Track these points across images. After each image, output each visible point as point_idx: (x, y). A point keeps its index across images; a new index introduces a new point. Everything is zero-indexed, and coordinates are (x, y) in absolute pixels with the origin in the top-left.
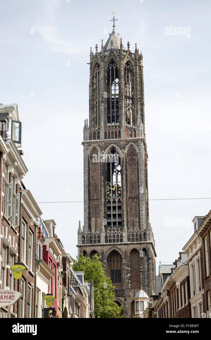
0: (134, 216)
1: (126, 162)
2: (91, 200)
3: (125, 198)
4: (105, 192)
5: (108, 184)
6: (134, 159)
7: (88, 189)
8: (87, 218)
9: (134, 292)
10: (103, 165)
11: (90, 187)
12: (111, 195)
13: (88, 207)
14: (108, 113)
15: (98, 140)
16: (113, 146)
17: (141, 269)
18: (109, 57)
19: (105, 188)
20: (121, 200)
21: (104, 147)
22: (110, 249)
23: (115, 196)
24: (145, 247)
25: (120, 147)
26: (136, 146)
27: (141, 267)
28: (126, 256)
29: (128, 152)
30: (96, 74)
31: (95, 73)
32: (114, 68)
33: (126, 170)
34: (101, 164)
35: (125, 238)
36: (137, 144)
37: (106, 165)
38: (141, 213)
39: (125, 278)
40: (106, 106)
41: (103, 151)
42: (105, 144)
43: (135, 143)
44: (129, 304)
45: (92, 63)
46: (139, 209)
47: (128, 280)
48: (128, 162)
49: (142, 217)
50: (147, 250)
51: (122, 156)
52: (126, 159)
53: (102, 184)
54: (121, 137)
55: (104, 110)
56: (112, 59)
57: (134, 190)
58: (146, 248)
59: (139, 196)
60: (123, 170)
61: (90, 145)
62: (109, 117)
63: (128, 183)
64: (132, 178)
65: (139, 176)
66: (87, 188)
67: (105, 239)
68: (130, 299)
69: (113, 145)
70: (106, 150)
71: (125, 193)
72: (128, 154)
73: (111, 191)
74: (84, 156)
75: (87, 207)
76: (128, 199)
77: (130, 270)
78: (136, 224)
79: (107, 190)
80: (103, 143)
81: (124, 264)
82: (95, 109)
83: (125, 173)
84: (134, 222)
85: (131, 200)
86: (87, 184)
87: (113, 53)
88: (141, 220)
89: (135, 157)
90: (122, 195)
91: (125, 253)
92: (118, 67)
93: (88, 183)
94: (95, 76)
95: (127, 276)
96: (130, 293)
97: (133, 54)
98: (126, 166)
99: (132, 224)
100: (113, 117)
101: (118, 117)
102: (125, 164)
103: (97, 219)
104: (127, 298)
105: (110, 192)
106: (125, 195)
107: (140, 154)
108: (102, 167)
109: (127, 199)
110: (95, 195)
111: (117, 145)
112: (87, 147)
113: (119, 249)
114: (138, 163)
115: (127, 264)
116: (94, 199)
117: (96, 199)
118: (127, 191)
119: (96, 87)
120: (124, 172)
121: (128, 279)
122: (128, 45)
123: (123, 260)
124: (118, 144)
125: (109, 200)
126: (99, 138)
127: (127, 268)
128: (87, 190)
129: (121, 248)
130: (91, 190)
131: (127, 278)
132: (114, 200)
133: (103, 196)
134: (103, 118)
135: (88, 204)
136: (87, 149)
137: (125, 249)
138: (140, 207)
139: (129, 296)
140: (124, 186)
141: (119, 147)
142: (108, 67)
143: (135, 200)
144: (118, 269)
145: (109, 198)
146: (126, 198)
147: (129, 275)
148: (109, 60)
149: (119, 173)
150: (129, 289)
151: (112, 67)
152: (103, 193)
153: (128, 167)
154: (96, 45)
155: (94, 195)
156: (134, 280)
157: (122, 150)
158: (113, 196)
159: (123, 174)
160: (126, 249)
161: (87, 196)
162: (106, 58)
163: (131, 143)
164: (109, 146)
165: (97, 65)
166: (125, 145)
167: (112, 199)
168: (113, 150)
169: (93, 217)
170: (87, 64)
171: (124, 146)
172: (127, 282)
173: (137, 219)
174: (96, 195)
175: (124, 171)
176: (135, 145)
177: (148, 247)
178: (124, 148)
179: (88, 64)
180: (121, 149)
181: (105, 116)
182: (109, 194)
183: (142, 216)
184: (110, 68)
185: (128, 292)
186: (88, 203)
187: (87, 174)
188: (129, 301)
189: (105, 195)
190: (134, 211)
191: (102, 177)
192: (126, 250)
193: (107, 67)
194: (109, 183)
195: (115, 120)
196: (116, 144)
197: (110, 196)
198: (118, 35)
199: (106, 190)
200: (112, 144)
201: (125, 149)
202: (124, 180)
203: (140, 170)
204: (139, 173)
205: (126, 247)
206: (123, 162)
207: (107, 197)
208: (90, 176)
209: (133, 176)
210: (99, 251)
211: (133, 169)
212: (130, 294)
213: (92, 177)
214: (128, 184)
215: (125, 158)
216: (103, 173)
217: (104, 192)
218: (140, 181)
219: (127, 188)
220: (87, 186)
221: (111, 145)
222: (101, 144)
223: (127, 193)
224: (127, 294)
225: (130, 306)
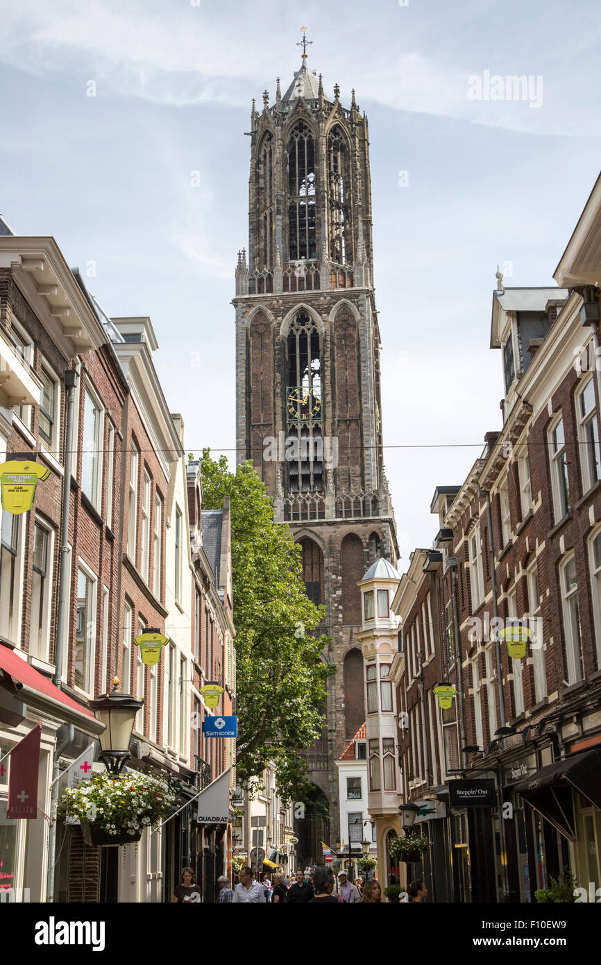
0: (349, 461)
1: (332, 343)
2: (253, 426)
3: (329, 422)
4: (284, 408)
5: (290, 390)
6: (351, 335)
7: (246, 401)
9: (351, 632)
10: (279, 350)
11: (249, 397)
12: (298, 414)
13: (246, 441)
14: (293, 236)
15: (269, 295)
16: (302, 307)
18: (293, 115)
19: (284, 400)
20: (320, 426)
21: (283, 310)
22: (295, 534)
23: (308, 416)
24: (374, 530)
25: (319, 308)
26: (355, 307)
28: (331, 550)
29: (335, 321)
30: (265, 157)
31: (263, 153)
32: (306, 139)
33: (333, 360)
34: (276, 347)
35: (330, 510)
36: (357, 302)
37: (287, 350)
38: (367, 455)
39: (331, 600)
40: (287, 221)
41: (280, 318)
42: (283, 303)
43: (353, 300)
44: (340, 660)
45: (255, 132)
46: (362, 445)
47: (336, 605)
48: (336, 342)
49: (368, 462)
50: (380, 535)
51: (323, 329)
52: (332, 336)
53: (278, 390)
54: (321, 288)
55: (283, 229)
56: (300, 119)
57: (349, 404)
58: (377, 531)
59: (360, 416)
60: (326, 359)
61: (250, 306)
62: (293, 247)
63: (337, 387)
64: (345, 378)
65: (362, 372)
66: (244, 400)
67: (283, 512)
68: (341, 648)
69: (302, 304)
70: (287, 316)
71: (329, 410)
72: (338, 324)
73: (299, 407)
74: (237, 330)
75: (244, 443)
76: (337, 423)
77: (341, 581)
78: (355, 479)
79: (288, 404)
80: (281, 301)
81: (327, 568)
82: (262, 231)
83: (329, 365)
84: (349, 475)
85: (343, 426)
86: (244, 391)
87: (303, 108)
88: (366, 468)
89: (351, 332)
90: (322, 414)
91: (331, 542)
92: (314, 137)
93: (246, 389)
94: (262, 159)
95: (335, 596)
96: (341, 633)
97: (347, 111)
98: (332, 350)
99: (346, 479)
100: (303, 246)
101: (313, 246)
102: (329, 346)
103: (266, 469)
104: (335, 646)
105: (296, 410)
106: (329, 415)
107: (364, 323)
108: (278, 354)
109: (333, 424)
110: (262, 417)
111: (312, 305)
112: (244, 310)
113: (315, 534)
114: (359, 343)
115: (334, 567)
116: (260, 425)
117: (263, 425)
118: (334, 406)
119: (265, 183)
120: (326, 363)
121: (336, 603)
122: (337, 91)
123: (326, 560)
124: (313, 302)
125: (293, 426)
126: (270, 290)
127: (334, 577)
128: (244, 404)
129: (322, 533)
130: (252, 405)
131: (334, 599)
132: (305, 426)
133: (279, 418)
134: (280, 248)
135: (245, 436)
136: (244, 313)
137: (329, 534)
138: (364, 442)
139: (339, 641)
140: (327, 394)
141: (315, 309)
142: (292, 138)
143: (353, 426)
144: (314, 581)
145: (293, 423)
146: (331, 422)
147: (339, 592)
148: (293, 121)
149: (317, 375)
150: (340, 625)
151: (301, 138)
152: (279, 410)
153: (336, 353)
154: (265, 93)
155: (260, 416)
156: (348, 605)
157: (324, 315)
158: (302, 416)
159: (325, 368)
160: (332, 534)
161: (244, 416)
162: (287, 117)
163: (342, 300)
164: (292, 307)
165: (267, 136)
166: (331, 304)
167: (299, 424)
168: (303, 316)
169: (257, 465)
170: (245, 134)
171: (326, 306)
172: (334, 608)
173: (358, 468)
174: (264, 416)
175: (327, 361)
176: (353, 304)
177: (383, 529)
178: (328, 311)
179: (248, 134)
180: (320, 314)
181: (283, 242)
182: (294, 413)
183: (368, 460)
184: (297, 140)
185: (335, 632)
186: (245, 432)
187: (244, 369)
188: (339, 652)
189: (284, 415)
190: (350, 451)
191: (277, 374)
192: (331, 536)
193: (289, 137)
194: (294, 389)
195: (307, 252)
196: (309, 304)
197: (295, 418)
198: (313, 75)
199: (286, 404)
200: (299, 302)
201: (328, 313)
202: (326, 382)
203: (363, 359)
204: (362, 365)
205: (331, 529)
206: (325, 341)
207: (288, 419)
208: (251, 376)
209: (347, 373)
211: (348, 357)
212: (342, 637)
213: (255, 375)
214: (337, 391)
215: (329, 332)
216: (279, 366)
217: (282, 408)
218: (363, 382)
219: (333, 398)
220: (243, 395)
221: (299, 306)
222: (275, 302)
223: (333, 411)
224: (334, 636)
225: (342, 663)
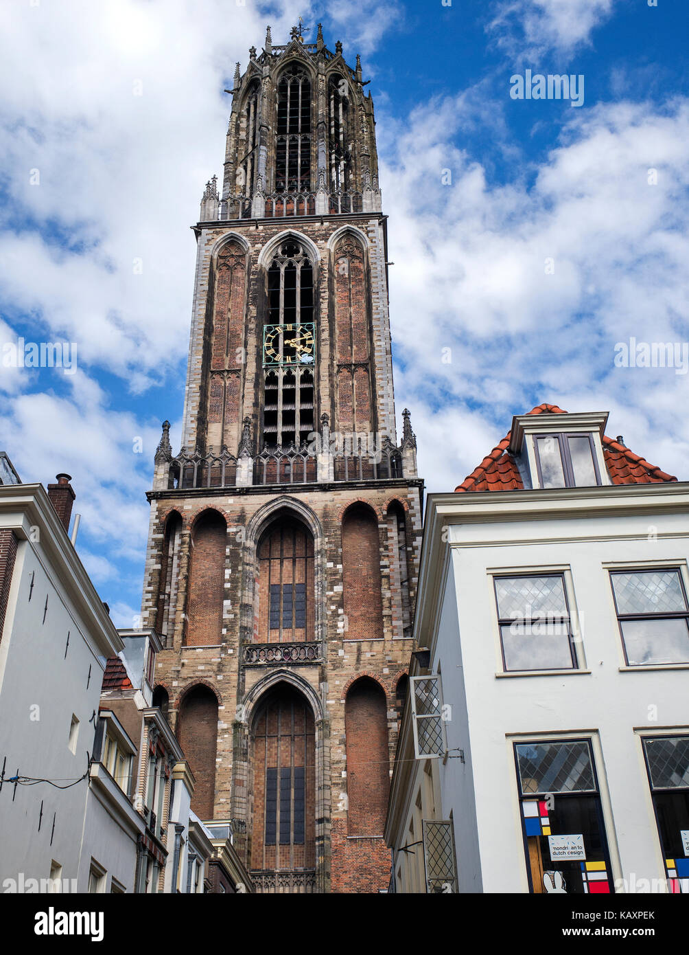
0: (355, 415)
1: (331, 273)
2: (213, 372)
4: (259, 348)
5: (269, 329)
6: (356, 268)
8: (193, 419)
9: (359, 649)
10: (256, 280)
11: (210, 337)
12: (280, 357)
13: (201, 387)
16: (290, 234)
17: (385, 567)
19: (260, 339)
20: (313, 372)
21: (264, 237)
22: (267, 504)
23: (294, 359)
24: (396, 497)
25: (313, 234)
26: (364, 234)
27: (382, 563)
28: (326, 527)
29: (336, 249)
32: (300, 81)
33: (332, 292)
34: (251, 277)
35: (326, 470)
36: (366, 228)
38: (381, 404)
39: (325, 600)
41: (259, 246)
42: (265, 229)
43: (359, 226)
44: (339, 695)
47: (333, 607)
48: (335, 275)
49: (382, 413)
50: (405, 505)
52: (330, 265)
53: (252, 326)
54: (317, 213)
55: (268, 162)
57: (354, 347)
58: (400, 499)
60: (322, 290)
61: (218, 233)
63: (336, 326)
64: (348, 315)
65: (374, 304)
66: (201, 337)
67: (251, 474)
68: (341, 676)
69: (290, 230)
71: (325, 349)
72: (338, 256)
73: (281, 349)
74: (198, 260)
75: (197, 389)
76: (336, 369)
77: (341, 571)
79: (265, 344)
80: (261, 227)
81: (319, 552)
83: (327, 297)
85: (345, 372)
87: (297, 51)
88: (380, 422)
89: (358, 265)
90: (314, 357)
91: (326, 514)
92: (310, 79)
94: (245, 114)
95: (331, 593)
96: (341, 653)
98: (331, 281)
102: (326, 275)
103: (228, 427)
104: (330, 673)
105: (277, 351)
107: (375, 250)
108: (253, 284)
109: (331, 369)
110: (226, 361)
111: (304, 231)
112: (210, 238)
113: (301, 503)
115: (331, 551)
116: (224, 371)
117: (228, 371)
118: (332, 346)
120: (322, 294)
121: (333, 604)
123: (318, 541)
124: (305, 228)
125: (272, 373)
127: (330, 565)
129: (311, 502)
130: (213, 348)
131: (330, 599)
132: (289, 373)
133: (252, 358)
135: (200, 381)
136: (209, 240)
137: (323, 504)
138: (378, 388)
139: (337, 665)
140: (323, 330)
141: (309, 236)
142: (283, 81)
143: (361, 372)
144: (297, 582)
145: (272, 368)
147: (338, 589)
148: (286, 63)
150: (340, 639)
151: (295, 80)
152: (251, 350)
153: (335, 287)
155: (223, 360)
156: (356, 615)
157: (319, 242)
158: (285, 359)
159: (321, 300)
160: (329, 503)
163: (345, 225)
164: (277, 233)
166: (330, 230)
167: (281, 370)
168: (290, 247)
169: (215, 421)
171: (324, 232)
172: (329, 613)
174: (230, 360)
175: (324, 292)
176: (360, 231)
177: (410, 496)
180: (315, 241)
181: (267, 174)
182: (274, 355)
183: (383, 410)
185: (332, 650)
188: (337, 683)
189: (259, 356)
190: (356, 403)
191: (252, 307)
192: (326, 505)
193: (279, 79)
194: (275, 327)
196: (300, 230)
197: (275, 362)
200: (287, 228)
201: (326, 240)
204: (373, 296)
205: (329, 495)
206: (321, 269)
207: (265, 363)
208: (215, 312)
209: (352, 309)
210: (228, 512)
211: (353, 291)
212: (343, 659)
213: (221, 313)
214: (337, 331)
215: (326, 261)
216: (254, 299)
217: (256, 346)
221: (285, 232)
222: (253, 228)
223: (332, 350)
224: (330, 657)
225: (343, 701)
